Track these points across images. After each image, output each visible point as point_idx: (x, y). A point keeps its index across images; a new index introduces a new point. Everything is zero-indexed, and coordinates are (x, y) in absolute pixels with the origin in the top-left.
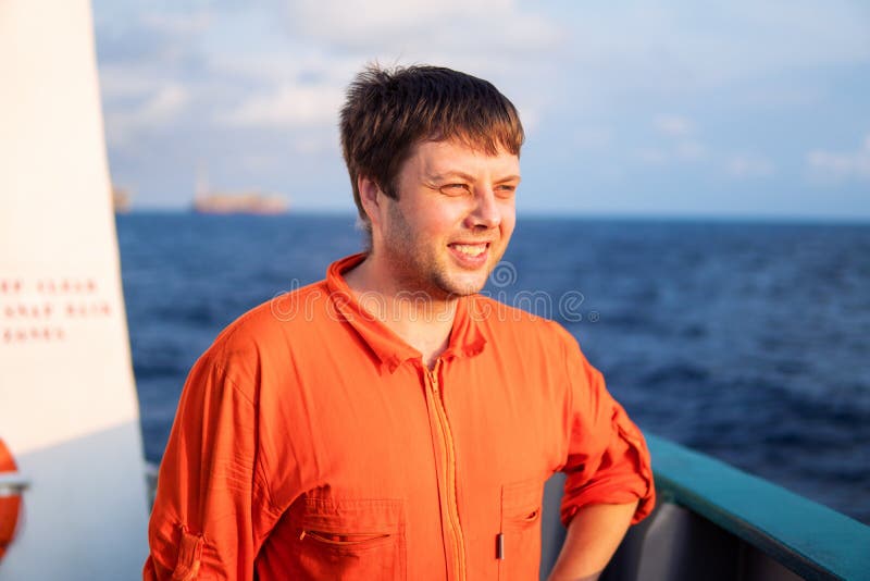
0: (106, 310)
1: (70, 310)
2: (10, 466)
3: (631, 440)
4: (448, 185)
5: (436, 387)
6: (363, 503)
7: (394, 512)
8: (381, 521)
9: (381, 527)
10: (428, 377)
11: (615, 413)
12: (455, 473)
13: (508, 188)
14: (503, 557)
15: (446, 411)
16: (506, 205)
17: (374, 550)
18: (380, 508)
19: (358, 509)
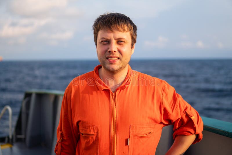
3: (190, 117)
4: (102, 41)
5: (114, 97)
6: (88, 126)
7: (96, 129)
8: (92, 131)
9: (92, 133)
10: (112, 95)
11: (186, 108)
12: (116, 120)
13: (122, 41)
14: (129, 145)
15: (115, 104)
16: (122, 46)
17: (91, 138)
18: (92, 127)
19: (87, 127)
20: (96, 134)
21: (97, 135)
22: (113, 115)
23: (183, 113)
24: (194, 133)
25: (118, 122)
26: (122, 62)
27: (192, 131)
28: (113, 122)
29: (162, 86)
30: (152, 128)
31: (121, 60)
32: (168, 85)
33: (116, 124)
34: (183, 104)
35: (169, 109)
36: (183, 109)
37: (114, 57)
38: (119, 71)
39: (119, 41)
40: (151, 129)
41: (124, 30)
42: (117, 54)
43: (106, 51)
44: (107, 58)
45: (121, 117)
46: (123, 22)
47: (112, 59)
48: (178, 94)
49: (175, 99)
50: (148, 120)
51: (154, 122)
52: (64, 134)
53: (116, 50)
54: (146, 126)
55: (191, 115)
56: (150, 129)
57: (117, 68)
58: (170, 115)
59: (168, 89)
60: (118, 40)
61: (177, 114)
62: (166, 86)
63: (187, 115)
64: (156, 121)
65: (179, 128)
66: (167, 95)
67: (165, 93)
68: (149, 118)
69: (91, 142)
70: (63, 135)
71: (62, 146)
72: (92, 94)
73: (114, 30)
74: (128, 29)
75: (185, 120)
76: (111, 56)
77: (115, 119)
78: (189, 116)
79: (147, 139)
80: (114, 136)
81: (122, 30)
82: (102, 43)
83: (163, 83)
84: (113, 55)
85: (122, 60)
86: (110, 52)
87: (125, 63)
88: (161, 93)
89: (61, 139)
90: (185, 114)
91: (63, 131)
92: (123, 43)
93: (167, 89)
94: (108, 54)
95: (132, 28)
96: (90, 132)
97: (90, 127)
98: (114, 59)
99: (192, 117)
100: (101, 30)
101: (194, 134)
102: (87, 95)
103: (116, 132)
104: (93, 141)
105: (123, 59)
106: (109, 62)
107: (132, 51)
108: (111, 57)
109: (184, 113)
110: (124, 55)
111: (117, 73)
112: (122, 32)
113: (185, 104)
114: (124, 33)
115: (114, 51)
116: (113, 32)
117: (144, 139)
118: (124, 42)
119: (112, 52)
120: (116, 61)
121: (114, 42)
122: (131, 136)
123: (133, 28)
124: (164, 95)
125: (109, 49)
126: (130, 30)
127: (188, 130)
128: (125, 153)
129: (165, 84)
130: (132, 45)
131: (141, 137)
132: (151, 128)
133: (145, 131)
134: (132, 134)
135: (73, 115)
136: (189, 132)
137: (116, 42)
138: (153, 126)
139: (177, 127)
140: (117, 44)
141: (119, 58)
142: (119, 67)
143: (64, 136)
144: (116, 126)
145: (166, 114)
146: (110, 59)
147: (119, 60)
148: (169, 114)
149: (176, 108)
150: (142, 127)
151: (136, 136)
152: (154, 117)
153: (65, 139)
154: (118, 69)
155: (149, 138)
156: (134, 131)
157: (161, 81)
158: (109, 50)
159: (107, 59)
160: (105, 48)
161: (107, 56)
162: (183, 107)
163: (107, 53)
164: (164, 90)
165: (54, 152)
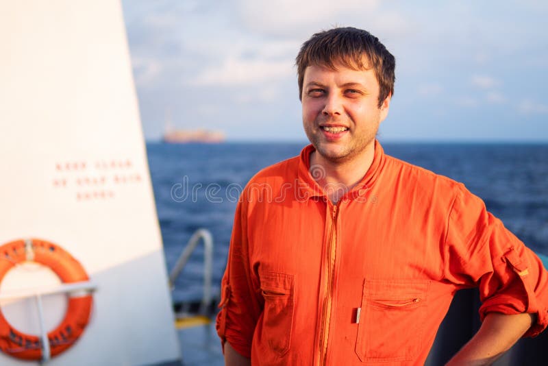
0: (138, 178)
1: (117, 179)
2: (86, 278)
3: (517, 271)
4: (311, 91)
5: (334, 214)
6: (274, 274)
7: (289, 282)
8: (281, 286)
9: (280, 290)
10: (332, 209)
11: (510, 251)
12: (334, 266)
13: (354, 91)
14: (358, 322)
15: (336, 229)
16: (354, 102)
17: (277, 301)
18: (281, 278)
19: (271, 277)
20: (287, 292)
21: (291, 295)
22: (328, 254)
23: (501, 262)
24: (523, 309)
25: (338, 271)
26: (355, 137)
27: (519, 305)
28: (327, 268)
29: (451, 194)
30: (421, 289)
31: (352, 132)
32: (466, 194)
33: (333, 274)
34: (504, 241)
35: (463, 250)
36: (500, 252)
37: (336, 126)
38: (348, 158)
39: (349, 91)
40: (418, 291)
41: (361, 66)
42: (344, 120)
43: (319, 112)
44: (322, 128)
45: (346, 260)
46: (357, 48)
47: (332, 129)
48: (493, 216)
49: (480, 226)
50: (409, 272)
51: (426, 276)
52: (233, 290)
53: (341, 111)
54: (403, 285)
55: (519, 267)
56: (414, 290)
57: (342, 151)
58: (465, 263)
59: (466, 202)
60: (346, 88)
61: (484, 263)
62: (462, 196)
63: (510, 267)
64: (430, 276)
65: (491, 295)
66: (460, 217)
67: (457, 211)
68: (411, 266)
69: (279, 310)
70: (231, 292)
71: (227, 317)
72: (290, 206)
73: (338, 65)
74: (370, 64)
75: (505, 277)
76: (330, 122)
77: (333, 262)
78: (515, 270)
79: (405, 313)
80: (326, 299)
81: (355, 65)
82: (312, 93)
83: (456, 189)
84: (334, 120)
85: (356, 132)
86: (326, 114)
87: (362, 140)
88: (445, 210)
89: (228, 300)
90: (505, 265)
91: (231, 283)
92: (356, 94)
93: (463, 203)
94: (322, 120)
95: (381, 61)
96: (277, 287)
97: (278, 278)
98: (336, 130)
99: (520, 271)
100: (310, 66)
101: (525, 312)
102: (280, 208)
103: (332, 292)
104: (281, 307)
105: (358, 131)
106: (324, 136)
107: (382, 112)
108: (330, 126)
109: (503, 261)
110: (359, 121)
111: (346, 161)
112: (354, 69)
113: (508, 240)
114: (360, 72)
115: (334, 112)
116: (334, 70)
117: (395, 312)
118: (359, 92)
119: (332, 114)
120: (341, 135)
121: (336, 92)
122: (364, 302)
123: (384, 62)
124: (455, 216)
125: (324, 107)
126: (376, 65)
127: (510, 302)
128: (348, 338)
129: (461, 190)
130: (381, 99)
131: (390, 308)
132: (417, 288)
133: (401, 294)
134: (368, 300)
135: (250, 250)
136: (512, 306)
137: (342, 91)
138: (423, 286)
139: (487, 292)
140: (344, 96)
141: (348, 129)
142: (346, 148)
143: (233, 294)
144: (333, 278)
145: (455, 261)
146: (328, 129)
147: (348, 132)
148: (462, 261)
149: (482, 247)
150: (393, 284)
151: (378, 303)
152: (424, 265)
153: (235, 300)
154: (345, 154)
155: (411, 311)
156: (374, 292)
157: (452, 185)
158: (324, 111)
159: (320, 130)
160: (317, 104)
161: (320, 124)
162: (503, 247)
163: (322, 116)
164: (454, 204)
165: (215, 329)
